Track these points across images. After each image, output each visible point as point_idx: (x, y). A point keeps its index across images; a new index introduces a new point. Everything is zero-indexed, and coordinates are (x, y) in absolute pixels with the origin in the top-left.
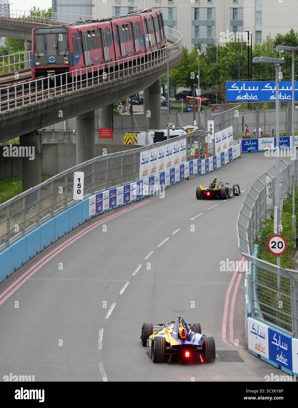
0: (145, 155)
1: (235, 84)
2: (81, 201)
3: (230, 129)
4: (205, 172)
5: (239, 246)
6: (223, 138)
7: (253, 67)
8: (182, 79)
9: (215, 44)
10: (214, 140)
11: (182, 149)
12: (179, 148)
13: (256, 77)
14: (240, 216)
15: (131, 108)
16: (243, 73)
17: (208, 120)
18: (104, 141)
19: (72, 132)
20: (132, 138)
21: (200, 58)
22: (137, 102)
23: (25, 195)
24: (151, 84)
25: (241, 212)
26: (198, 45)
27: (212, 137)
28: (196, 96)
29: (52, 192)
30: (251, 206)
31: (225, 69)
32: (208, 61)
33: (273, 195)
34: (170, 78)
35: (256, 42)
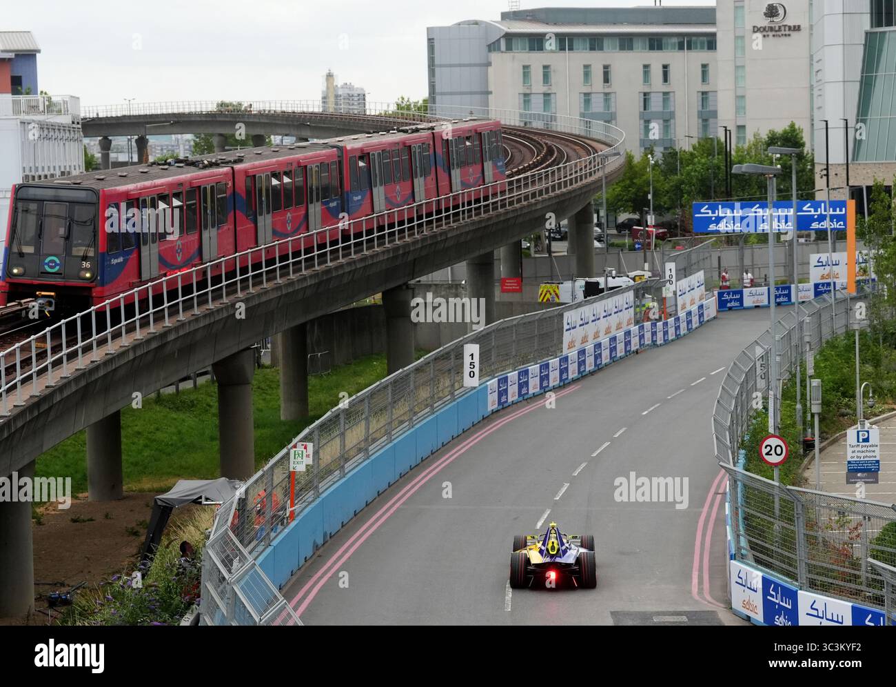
0: (570, 317)
1: (707, 206)
2: (475, 388)
3: (700, 275)
4: (662, 342)
5: (716, 453)
6: (689, 289)
7: (734, 181)
8: (627, 201)
9: (675, 145)
10: (675, 293)
11: (627, 306)
12: (622, 305)
13: (738, 196)
14: (717, 407)
15: (549, 246)
16: (718, 189)
17: (666, 262)
18: (507, 297)
19: (461, 284)
20: (552, 292)
21: (653, 169)
22: (558, 236)
23: (392, 380)
24: (580, 208)
25: (718, 401)
26: (649, 148)
27: (672, 288)
28: (647, 226)
29: (432, 375)
30: (734, 391)
31: (691, 184)
32: (665, 173)
33: (766, 374)
34: (607, 200)
35: (738, 143)
